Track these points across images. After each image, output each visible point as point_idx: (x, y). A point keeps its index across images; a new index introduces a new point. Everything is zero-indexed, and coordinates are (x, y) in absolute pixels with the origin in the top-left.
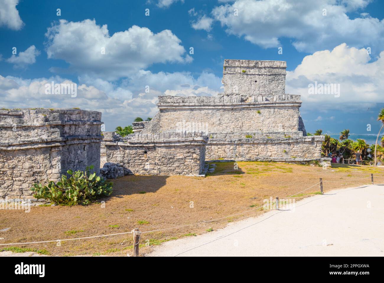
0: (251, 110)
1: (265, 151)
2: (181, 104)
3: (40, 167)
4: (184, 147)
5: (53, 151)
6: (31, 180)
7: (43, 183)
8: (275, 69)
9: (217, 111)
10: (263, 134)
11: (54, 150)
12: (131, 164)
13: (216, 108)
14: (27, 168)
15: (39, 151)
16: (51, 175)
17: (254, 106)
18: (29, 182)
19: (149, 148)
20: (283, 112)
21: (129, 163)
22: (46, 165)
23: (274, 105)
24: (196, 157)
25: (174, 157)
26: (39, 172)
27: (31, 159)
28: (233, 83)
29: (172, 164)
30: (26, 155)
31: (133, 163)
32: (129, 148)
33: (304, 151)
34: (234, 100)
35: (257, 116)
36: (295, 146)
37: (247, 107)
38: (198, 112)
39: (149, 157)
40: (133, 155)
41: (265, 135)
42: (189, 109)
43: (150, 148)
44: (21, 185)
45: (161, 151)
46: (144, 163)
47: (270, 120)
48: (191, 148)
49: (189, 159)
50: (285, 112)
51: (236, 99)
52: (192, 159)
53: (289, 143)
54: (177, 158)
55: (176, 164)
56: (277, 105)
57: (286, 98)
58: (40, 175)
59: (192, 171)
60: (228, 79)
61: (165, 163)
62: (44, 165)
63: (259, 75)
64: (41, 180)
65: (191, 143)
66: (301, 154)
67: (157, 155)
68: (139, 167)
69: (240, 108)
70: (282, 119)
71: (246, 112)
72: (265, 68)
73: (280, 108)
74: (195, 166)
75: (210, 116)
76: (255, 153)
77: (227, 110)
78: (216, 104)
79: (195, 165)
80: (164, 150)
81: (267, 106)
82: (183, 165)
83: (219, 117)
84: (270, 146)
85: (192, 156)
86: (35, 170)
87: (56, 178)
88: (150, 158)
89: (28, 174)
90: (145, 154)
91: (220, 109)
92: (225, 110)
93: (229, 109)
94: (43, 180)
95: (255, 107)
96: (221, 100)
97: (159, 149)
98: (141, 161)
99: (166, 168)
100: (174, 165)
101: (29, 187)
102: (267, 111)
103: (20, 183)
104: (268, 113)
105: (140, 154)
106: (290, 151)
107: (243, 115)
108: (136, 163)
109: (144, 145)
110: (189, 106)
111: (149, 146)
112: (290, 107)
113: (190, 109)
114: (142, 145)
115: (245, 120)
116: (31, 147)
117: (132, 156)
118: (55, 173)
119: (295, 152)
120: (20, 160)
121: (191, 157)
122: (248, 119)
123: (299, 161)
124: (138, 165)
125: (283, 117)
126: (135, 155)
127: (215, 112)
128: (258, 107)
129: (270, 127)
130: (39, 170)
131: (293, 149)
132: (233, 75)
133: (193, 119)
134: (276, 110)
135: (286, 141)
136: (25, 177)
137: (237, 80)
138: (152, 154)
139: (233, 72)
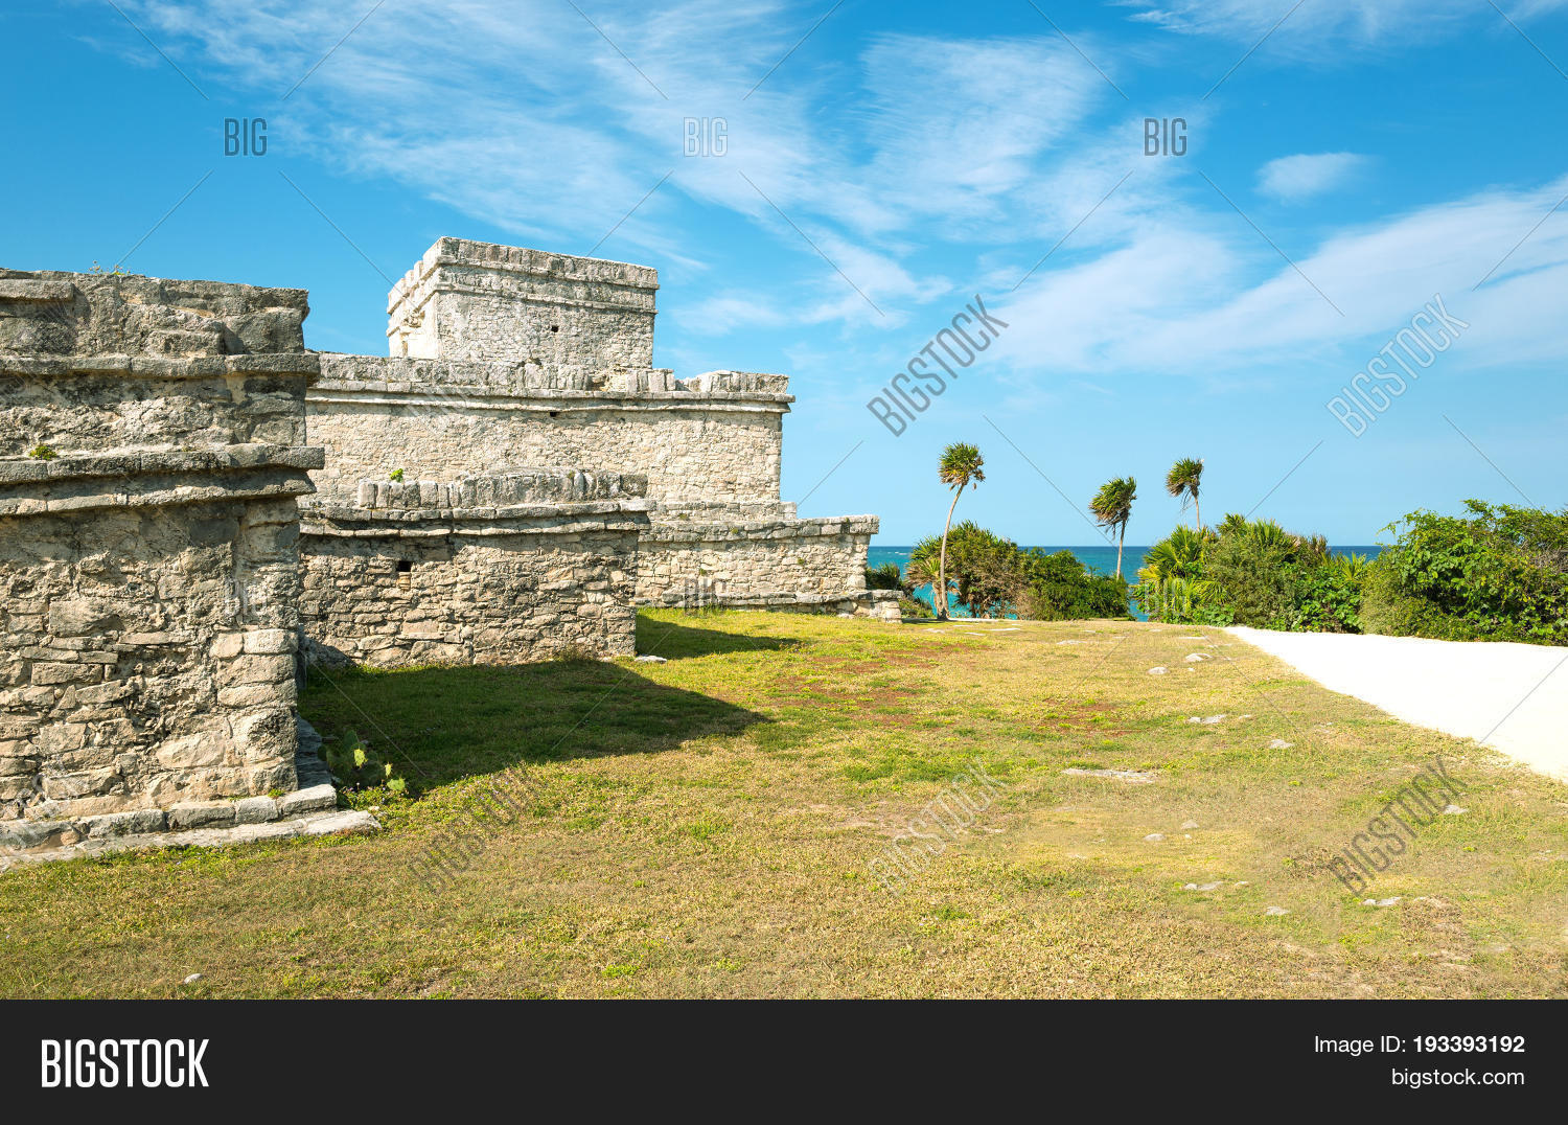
0: (624, 420)
1: (690, 572)
2: (354, 384)
3: (167, 619)
4: (577, 538)
5: (253, 522)
6: (102, 699)
7: (186, 714)
8: (620, 293)
9: (499, 422)
10: (667, 511)
11: (264, 519)
12: (337, 623)
13: (497, 406)
14: (79, 627)
15: (164, 529)
16: (238, 663)
17: (635, 408)
18: (86, 711)
19: (423, 549)
20: (731, 434)
21: (323, 617)
22: (211, 607)
23: (705, 407)
24: (622, 584)
25: (536, 582)
26: (159, 652)
27: (109, 574)
28: (471, 327)
29: (525, 614)
30: (78, 549)
31: (343, 618)
32: (328, 548)
33: (815, 569)
34: (564, 380)
35: (644, 443)
36: (791, 553)
37: (613, 411)
38: (424, 419)
39: (419, 589)
40: (348, 577)
41: (674, 513)
42: (386, 405)
43: (431, 543)
44: (29, 737)
45: (480, 560)
46: (396, 615)
47: (691, 459)
48: (606, 543)
49: (596, 591)
50: (739, 433)
51: (570, 378)
52: (604, 591)
53: (773, 539)
54: (550, 587)
55: (544, 616)
56: (715, 407)
57: (743, 385)
58: (161, 672)
59: (606, 643)
60: (453, 311)
61: (494, 611)
62: (192, 607)
63: (568, 307)
64: (174, 698)
65: (606, 522)
66: (808, 579)
67: (462, 576)
68: (376, 634)
69: (586, 411)
70: (729, 456)
71: (606, 428)
72: (585, 283)
73: (723, 417)
74: (621, 619)
75: (470, 439)
76: (659, 580)
77: (535, 415)
78: (496, 393)
79: (620, 614)
80: (492, 555)
81: (681, 410)
82: (572, 617)
83: (507, 445)
84: (709, 551)
85: (609, 579)
86: (134, 638)
87: (267, 682)
88: (427, 591)
89: (84, 667)
90: (401, 573)
91: (512, 410)
92: (528, 416)
93: (543, 415)
94: (185, 695)
95: (639, 412)
96: (513, 378)
97: (471, 548)
98: (381, 605)
99: (499, 635)
100: (534, 621)
101: (88, 744)
102: (679, 428)
103: (21, 721)
104: (684, 433)
105: (377, 576)
106: (774, 568)
107: (596, 437)
108: (358, 618)
109: (405, 532)
110: (386, 394)
111: (425, 537)
112: (754, 417)
113: (390, 405)
114: (395, 531)
115: (605, 457)
116: (121, 498)
117: (340, 583)
118: (261, 654)
119: (790, 573)
120: (27, 578)
121: (603, 585)
122: (613, 454)
123: (811, 601)
124: (369, 624)
125: (734, 450)
126: (356, 579)
127: (490, 424)
128: (650, 411)
129: (688, 486)
130: (158, 637)
131: (785, 561)
132: (472, 298)
133: (398, 450)
134: (711, 425)
135: (762, 535)
136: (58, 684)
137: (488, 317)
138: (436, 573)
139: (472, 288)
